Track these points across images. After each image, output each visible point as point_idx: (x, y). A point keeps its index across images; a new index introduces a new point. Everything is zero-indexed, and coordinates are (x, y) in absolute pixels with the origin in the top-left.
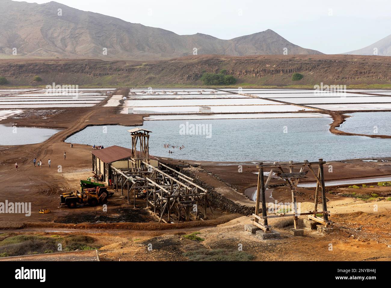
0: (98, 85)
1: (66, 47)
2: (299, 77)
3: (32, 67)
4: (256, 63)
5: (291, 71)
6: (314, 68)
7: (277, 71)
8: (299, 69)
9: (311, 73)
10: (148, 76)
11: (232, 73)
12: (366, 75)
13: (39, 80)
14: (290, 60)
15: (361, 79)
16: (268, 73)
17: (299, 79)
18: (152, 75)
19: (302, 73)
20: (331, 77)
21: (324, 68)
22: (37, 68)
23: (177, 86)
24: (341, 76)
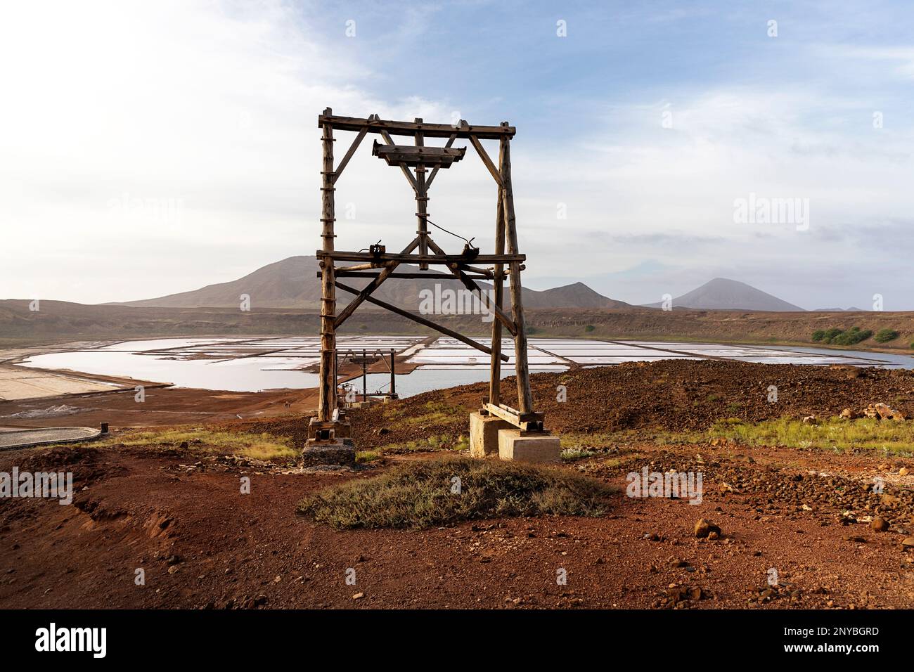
0: (416, 332)
1: (395, 297)
2: (591, 329)
3: (359, 317)
4: (553, 315)
5: (584, 323)
6: (605, 320)
7: (572, 323)
8: (592, 321)
9: (602, 325)
10: (459, 326)
11: (532, 325)
12: (652, 328)
13: (365, 328)
14: (584, 313)
15: (647, 331)
16: (564, 323)
17: (592, 330)
18: (462, 325)
19: (594, 325)
20: (619, 329)
21: (613, 321)
22: (363, 317)
23: (482, 335)
24: (629, 328)
